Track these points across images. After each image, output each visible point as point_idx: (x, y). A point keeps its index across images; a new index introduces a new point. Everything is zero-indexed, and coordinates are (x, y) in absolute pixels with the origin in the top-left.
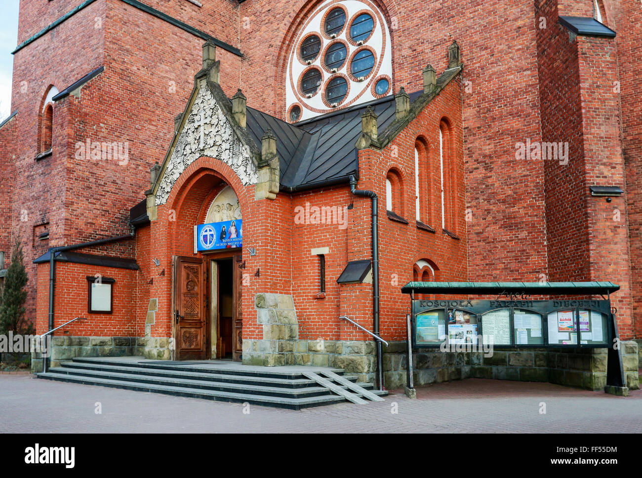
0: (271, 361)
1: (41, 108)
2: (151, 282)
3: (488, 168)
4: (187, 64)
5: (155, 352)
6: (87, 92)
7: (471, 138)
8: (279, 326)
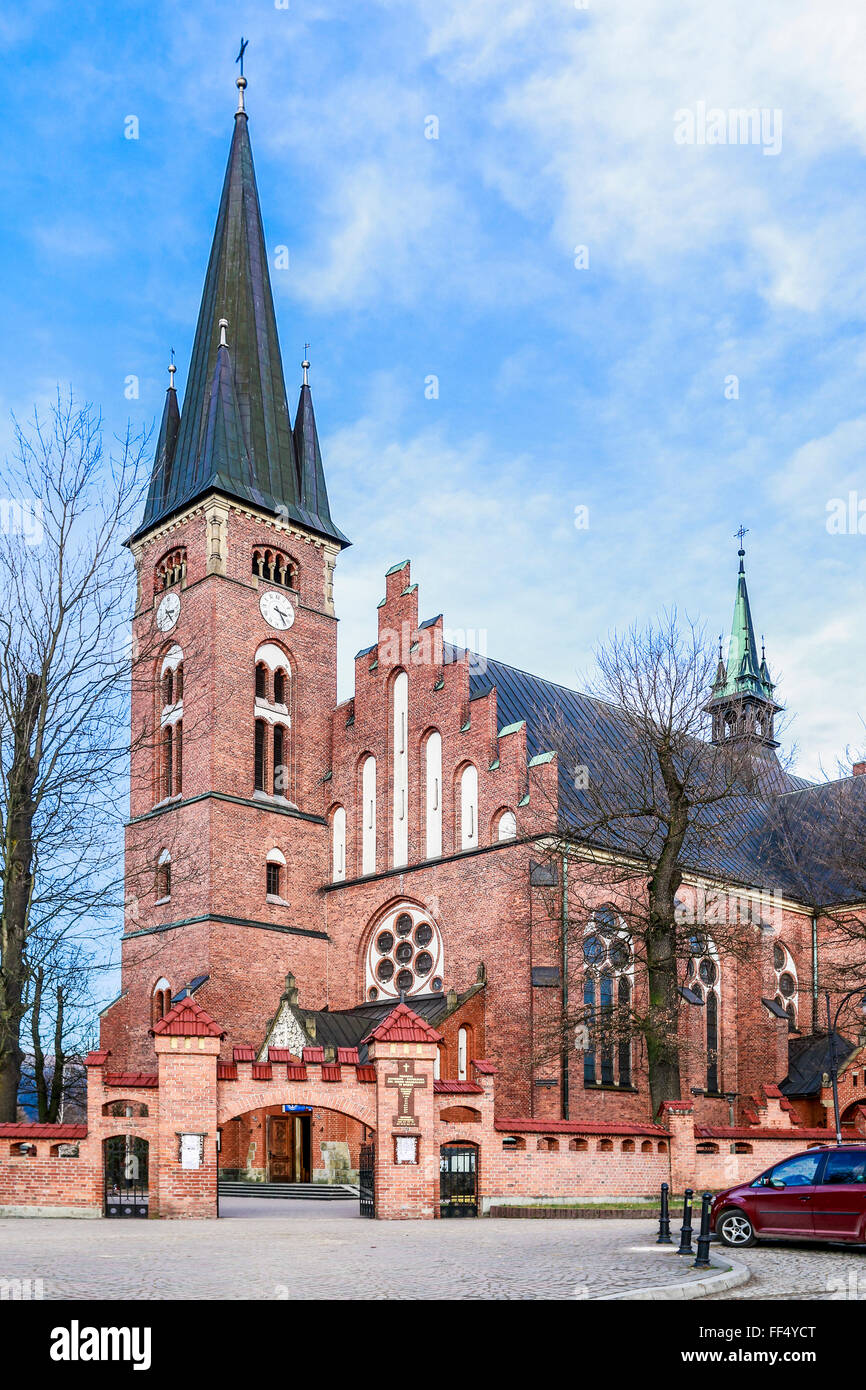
0: (330, 1181)
1: (152, 992)
2: (251, 1131)
3: (500, 1056)
4: (278, 958)
5: (254, 1178)
6: (198, 997)
7: (491, 1033)
8: (336, 1161)
